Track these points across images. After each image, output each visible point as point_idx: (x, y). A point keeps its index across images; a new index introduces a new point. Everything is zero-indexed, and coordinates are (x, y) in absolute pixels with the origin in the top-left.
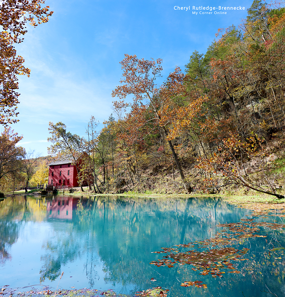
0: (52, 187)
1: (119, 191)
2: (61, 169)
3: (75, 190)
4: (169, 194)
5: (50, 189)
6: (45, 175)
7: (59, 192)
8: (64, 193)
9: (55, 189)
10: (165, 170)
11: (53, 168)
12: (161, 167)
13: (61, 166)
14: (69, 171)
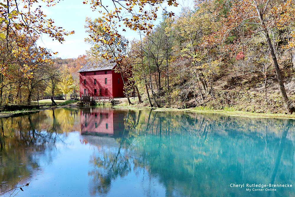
0: (89, 97)
1: (185, 105)
2: (95, 76)
3: (117, 101)
4: (259, 113)
5: (87, 100)
6: (69, 82)
7: (98, 104)
8: (104, 105)
9: (92, 100)
10: (247, 82)
11: (84, 75)
12: (239, 78)
13: (95, 73)
14: (107, 78)
